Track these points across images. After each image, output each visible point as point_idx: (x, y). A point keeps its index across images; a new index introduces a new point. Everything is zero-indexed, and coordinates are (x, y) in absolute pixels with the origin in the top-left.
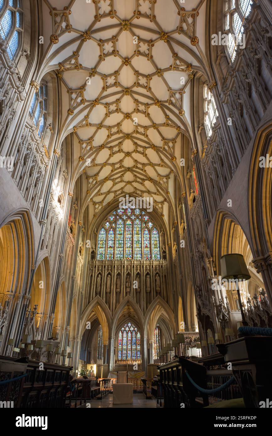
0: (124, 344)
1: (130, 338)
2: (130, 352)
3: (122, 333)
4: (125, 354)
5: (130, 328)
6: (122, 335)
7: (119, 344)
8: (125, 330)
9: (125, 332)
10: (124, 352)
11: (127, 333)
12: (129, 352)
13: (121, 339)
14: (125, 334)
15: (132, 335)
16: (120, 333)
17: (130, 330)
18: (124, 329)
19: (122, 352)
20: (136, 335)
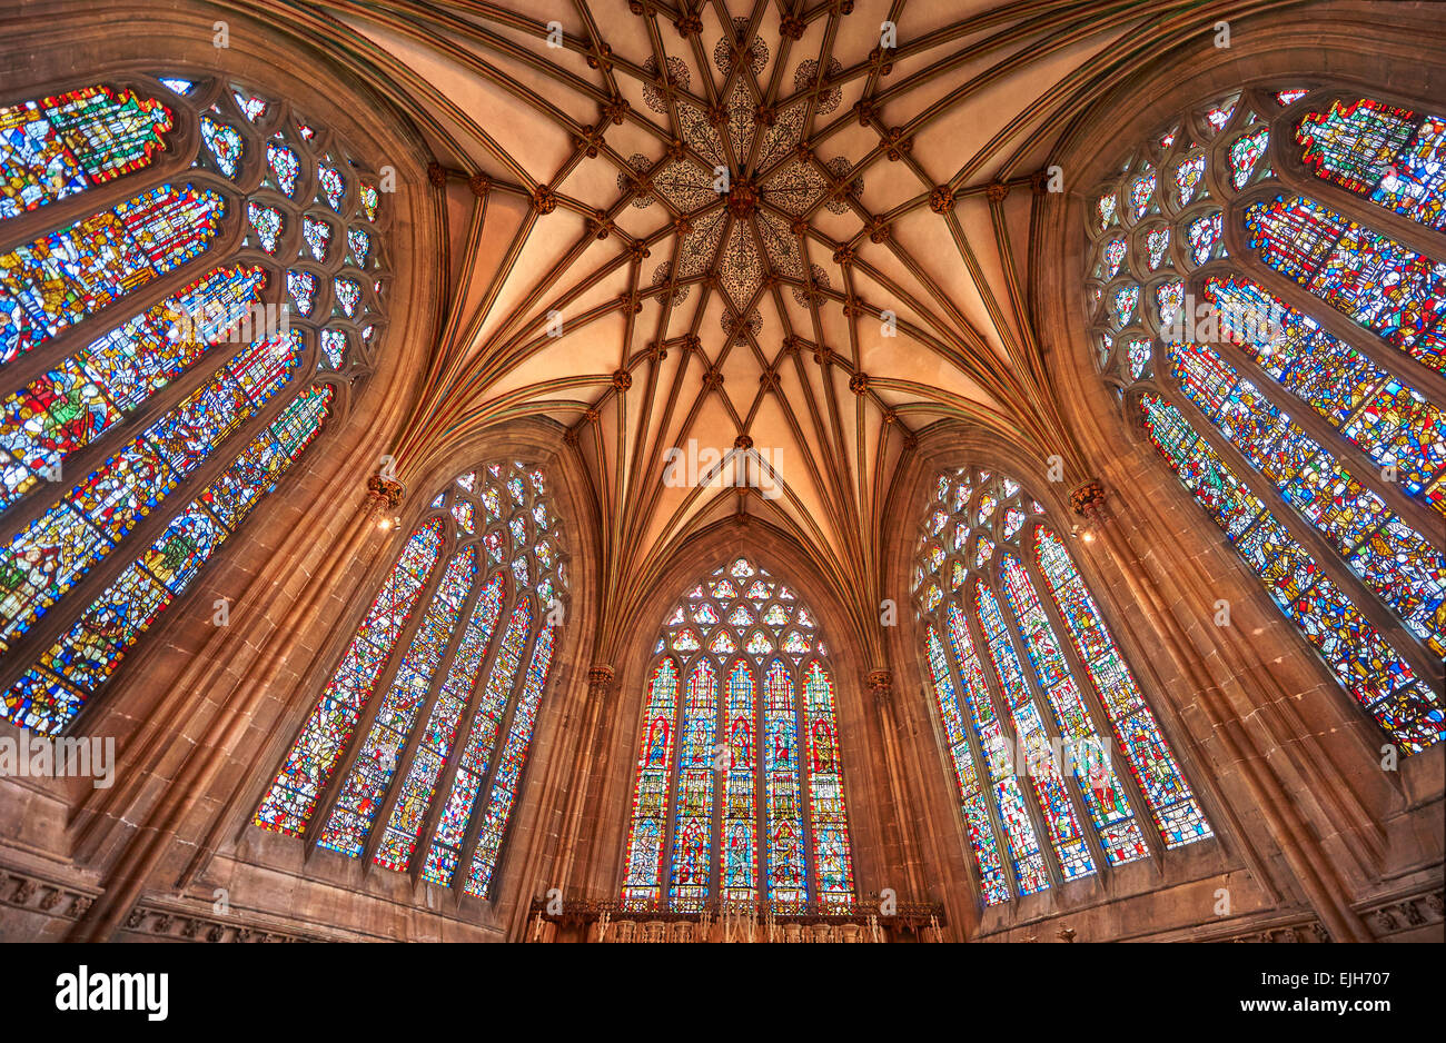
0: (696, 759)
1: (748, 714)
2: (750, 831)
3: (682, 668)
4: (700, 849)
5: (749, 637)
6: (681, 690)
7: (649, 757)
8: (704, 653)
9: (703, 666)
10: (694, 829)
11: (722, 673)
12: (738, 831)
13: (670, 715)
14: (703, 678)
15: (759, 691)
16: (666, 673)
17: (741, 654)
18: (695, 646)
19: (670, 827)
20: (799, 692)
